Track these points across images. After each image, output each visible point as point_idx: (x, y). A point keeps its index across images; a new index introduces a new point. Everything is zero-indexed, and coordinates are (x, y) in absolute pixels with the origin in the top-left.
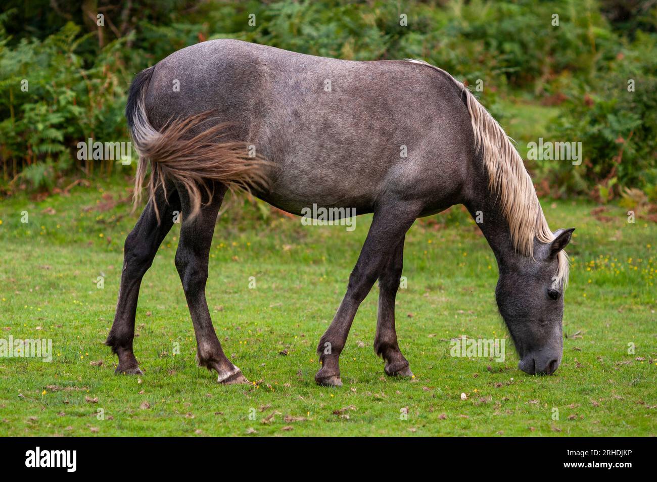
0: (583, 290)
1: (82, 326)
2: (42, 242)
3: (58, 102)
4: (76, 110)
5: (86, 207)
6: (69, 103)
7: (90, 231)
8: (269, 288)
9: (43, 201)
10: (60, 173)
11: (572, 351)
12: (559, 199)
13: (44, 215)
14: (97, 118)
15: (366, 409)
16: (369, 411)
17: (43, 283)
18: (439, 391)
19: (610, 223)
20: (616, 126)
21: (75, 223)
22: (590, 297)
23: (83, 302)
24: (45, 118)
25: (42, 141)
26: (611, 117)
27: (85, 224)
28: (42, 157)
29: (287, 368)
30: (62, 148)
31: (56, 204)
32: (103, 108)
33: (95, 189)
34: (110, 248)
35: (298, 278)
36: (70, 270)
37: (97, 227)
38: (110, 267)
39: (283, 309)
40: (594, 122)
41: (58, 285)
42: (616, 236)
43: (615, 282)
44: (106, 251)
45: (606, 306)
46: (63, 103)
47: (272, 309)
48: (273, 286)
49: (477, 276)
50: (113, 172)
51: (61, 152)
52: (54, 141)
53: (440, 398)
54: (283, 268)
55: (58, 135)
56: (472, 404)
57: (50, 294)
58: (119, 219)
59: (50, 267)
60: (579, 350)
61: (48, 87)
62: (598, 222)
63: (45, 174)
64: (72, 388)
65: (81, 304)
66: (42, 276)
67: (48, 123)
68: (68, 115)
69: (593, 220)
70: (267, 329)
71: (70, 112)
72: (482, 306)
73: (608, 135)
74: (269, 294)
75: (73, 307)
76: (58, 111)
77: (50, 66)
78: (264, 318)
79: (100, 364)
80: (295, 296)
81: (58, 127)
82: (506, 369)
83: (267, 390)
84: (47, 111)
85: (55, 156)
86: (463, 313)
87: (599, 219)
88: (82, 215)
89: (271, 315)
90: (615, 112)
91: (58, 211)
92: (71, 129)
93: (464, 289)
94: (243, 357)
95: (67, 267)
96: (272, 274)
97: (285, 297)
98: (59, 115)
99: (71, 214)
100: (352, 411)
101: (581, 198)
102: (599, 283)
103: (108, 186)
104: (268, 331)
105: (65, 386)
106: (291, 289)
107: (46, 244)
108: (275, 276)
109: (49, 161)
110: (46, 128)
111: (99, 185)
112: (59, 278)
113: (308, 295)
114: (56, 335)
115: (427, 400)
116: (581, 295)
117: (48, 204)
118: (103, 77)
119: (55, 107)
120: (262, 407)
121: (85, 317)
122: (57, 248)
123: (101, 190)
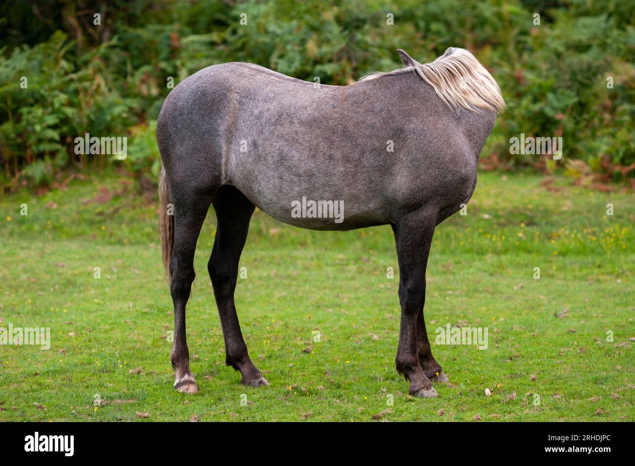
0: (550, 262)
1: (111, 330)
2: (50, 237)
3: (52, 104)
4: (69, 111)
5: (85, 200)
6: (62, 105)
7: (91, 223)
8: (269, 275)
9: (44, 196)
10: (57, 170)
11: (568, 333)
12: (508, 171)
13: (48, 209)
14: (88, 117)
15: (402, 412)
16: (405, 413)
17: (62, 281)
18: (463, 386)
19: (559, 194)
20: (556, 104)
21: (77, 217)
22: (559, 269)
23: (102, 300)
24: (41, 120)
25: (40, 141)
26: (550, 96)
27: (86, 216)
28: (41, 156)
29: (315, 368)
30: (59, 147)
31: (57, 198)
32: (94, 108)
33: (90, 182)
34: (113, 240)
35: (291, 263)
36: (83, 266)
37: (97, 219)
38: (119, 262)
39: (288, 299)
40: (535, 100)
41: (76, 283)
42: (567, 205)
43: (578, 252)
44: (110, 244)
45: (575, 277)
46: (57, 105)
47: (279, 299)
48: (272, 274)
49: (452, 252)
50: (106, 165)
51: (58, 151)
52: (51, 141)
53: (467, 395)
54: (276, 253)
55: (54, 134)
56: (499, 401)
57: (71, 293)
58: (117, 211)
59: (65, 264)
60: (574, 332)
61: (42, 92)
62: (548, 193)
63: (45, 171)
64: (119, 401)
65: (102, 302)
66: (59, 274)
67: (44, 125)
68: (62, 116)
69: (543, 191)
70: (281, 323)
71: (64, 113)
72: (467, 285)
73: (549, 112)
74: (270, 282)
75: (95, 307)
76: (52, 113)
77: (42, 72)
78: (274, 310)
79: (139, 372)
80: (294, 283)
81: (54, 127)
82: (515, 357)
83: (303, 394)
84: (43, 113)
85: (53, 154)
86: (452, 294)
87: (549, 190)
88: (82, 208)
89: (279, 306)
90: (554, 90)
91: (60, 204)
92: (65, 129)
93: (443, 266)
94: (270, 357)
95: (80, 262)
96: (267, 260)
97: (285, 285)
98: (54, 116)
99: (71, 207)
100: (389, 414)
101: (528, 169)
102: (563, 254)
103: (102, 178)
104: (283, 325)
105: (112, 398)
106: (288, 277)
107: (54, 239)
108: (270, 262)
109: (47, 158)
110: (43, 129)
111: (93, 177)
112: (75, 275)
113: (306, 281)
114: (90, 341)
115: (456, 398)
116: (551, 268)
117: (49, 198)
118: (91, 79)
119: (50, 110)
120: (304, 414)
121: (111, 319)
122: (66, 243)
123: (96, 182)
